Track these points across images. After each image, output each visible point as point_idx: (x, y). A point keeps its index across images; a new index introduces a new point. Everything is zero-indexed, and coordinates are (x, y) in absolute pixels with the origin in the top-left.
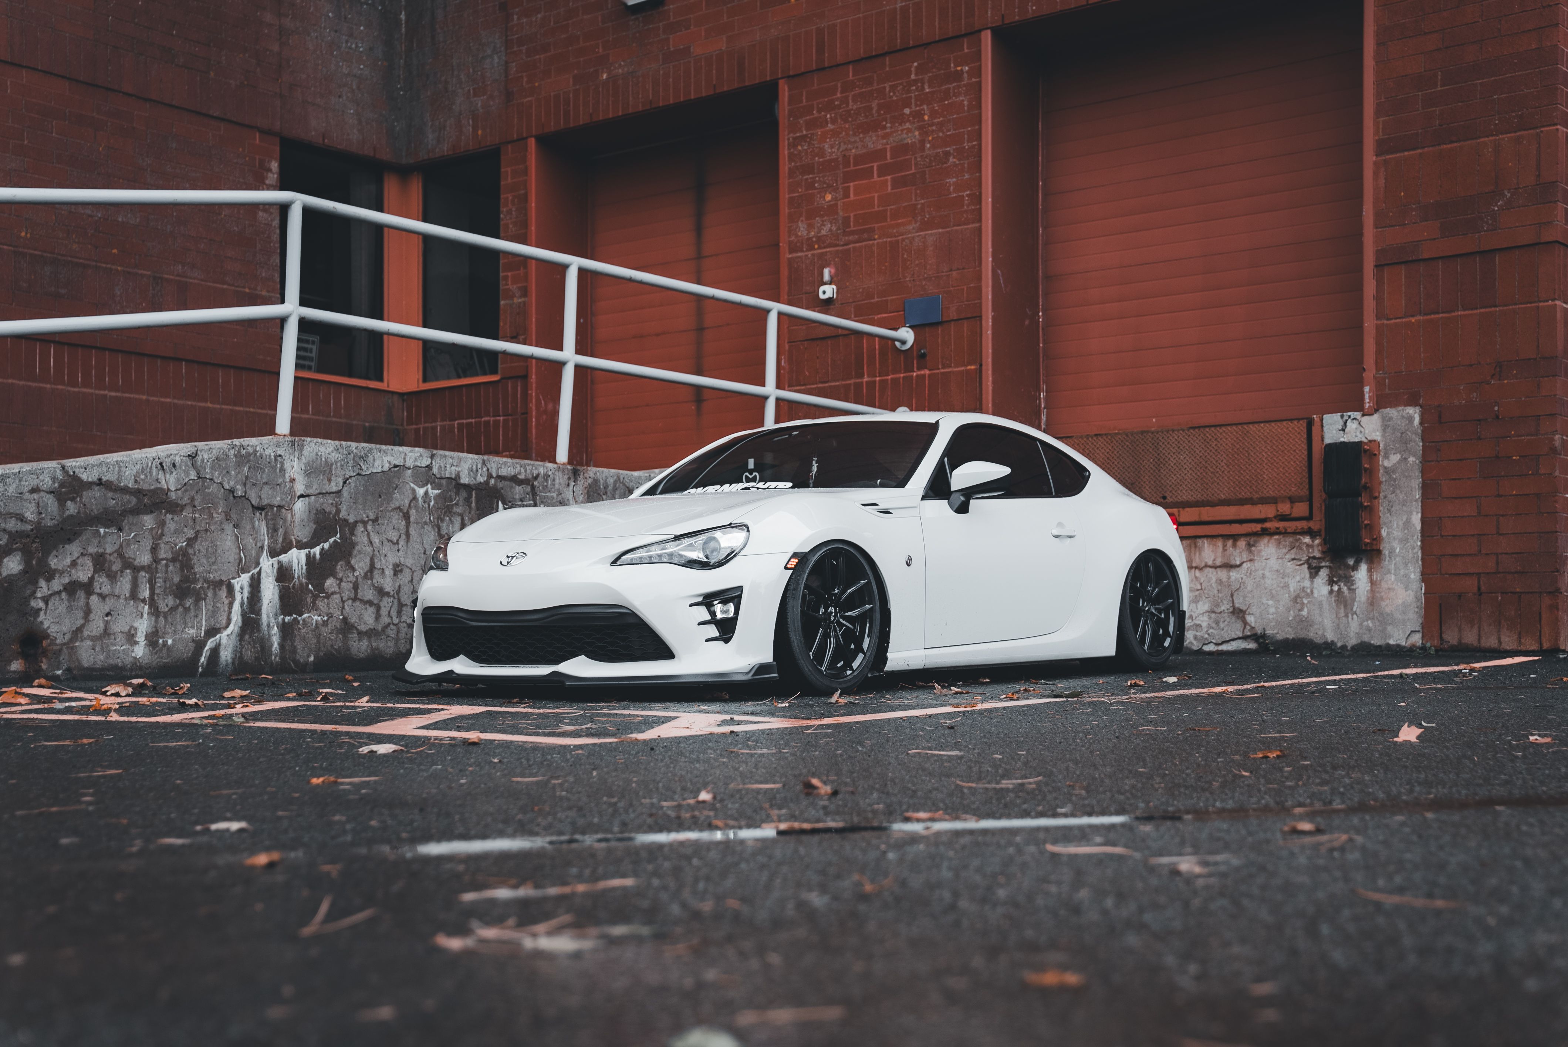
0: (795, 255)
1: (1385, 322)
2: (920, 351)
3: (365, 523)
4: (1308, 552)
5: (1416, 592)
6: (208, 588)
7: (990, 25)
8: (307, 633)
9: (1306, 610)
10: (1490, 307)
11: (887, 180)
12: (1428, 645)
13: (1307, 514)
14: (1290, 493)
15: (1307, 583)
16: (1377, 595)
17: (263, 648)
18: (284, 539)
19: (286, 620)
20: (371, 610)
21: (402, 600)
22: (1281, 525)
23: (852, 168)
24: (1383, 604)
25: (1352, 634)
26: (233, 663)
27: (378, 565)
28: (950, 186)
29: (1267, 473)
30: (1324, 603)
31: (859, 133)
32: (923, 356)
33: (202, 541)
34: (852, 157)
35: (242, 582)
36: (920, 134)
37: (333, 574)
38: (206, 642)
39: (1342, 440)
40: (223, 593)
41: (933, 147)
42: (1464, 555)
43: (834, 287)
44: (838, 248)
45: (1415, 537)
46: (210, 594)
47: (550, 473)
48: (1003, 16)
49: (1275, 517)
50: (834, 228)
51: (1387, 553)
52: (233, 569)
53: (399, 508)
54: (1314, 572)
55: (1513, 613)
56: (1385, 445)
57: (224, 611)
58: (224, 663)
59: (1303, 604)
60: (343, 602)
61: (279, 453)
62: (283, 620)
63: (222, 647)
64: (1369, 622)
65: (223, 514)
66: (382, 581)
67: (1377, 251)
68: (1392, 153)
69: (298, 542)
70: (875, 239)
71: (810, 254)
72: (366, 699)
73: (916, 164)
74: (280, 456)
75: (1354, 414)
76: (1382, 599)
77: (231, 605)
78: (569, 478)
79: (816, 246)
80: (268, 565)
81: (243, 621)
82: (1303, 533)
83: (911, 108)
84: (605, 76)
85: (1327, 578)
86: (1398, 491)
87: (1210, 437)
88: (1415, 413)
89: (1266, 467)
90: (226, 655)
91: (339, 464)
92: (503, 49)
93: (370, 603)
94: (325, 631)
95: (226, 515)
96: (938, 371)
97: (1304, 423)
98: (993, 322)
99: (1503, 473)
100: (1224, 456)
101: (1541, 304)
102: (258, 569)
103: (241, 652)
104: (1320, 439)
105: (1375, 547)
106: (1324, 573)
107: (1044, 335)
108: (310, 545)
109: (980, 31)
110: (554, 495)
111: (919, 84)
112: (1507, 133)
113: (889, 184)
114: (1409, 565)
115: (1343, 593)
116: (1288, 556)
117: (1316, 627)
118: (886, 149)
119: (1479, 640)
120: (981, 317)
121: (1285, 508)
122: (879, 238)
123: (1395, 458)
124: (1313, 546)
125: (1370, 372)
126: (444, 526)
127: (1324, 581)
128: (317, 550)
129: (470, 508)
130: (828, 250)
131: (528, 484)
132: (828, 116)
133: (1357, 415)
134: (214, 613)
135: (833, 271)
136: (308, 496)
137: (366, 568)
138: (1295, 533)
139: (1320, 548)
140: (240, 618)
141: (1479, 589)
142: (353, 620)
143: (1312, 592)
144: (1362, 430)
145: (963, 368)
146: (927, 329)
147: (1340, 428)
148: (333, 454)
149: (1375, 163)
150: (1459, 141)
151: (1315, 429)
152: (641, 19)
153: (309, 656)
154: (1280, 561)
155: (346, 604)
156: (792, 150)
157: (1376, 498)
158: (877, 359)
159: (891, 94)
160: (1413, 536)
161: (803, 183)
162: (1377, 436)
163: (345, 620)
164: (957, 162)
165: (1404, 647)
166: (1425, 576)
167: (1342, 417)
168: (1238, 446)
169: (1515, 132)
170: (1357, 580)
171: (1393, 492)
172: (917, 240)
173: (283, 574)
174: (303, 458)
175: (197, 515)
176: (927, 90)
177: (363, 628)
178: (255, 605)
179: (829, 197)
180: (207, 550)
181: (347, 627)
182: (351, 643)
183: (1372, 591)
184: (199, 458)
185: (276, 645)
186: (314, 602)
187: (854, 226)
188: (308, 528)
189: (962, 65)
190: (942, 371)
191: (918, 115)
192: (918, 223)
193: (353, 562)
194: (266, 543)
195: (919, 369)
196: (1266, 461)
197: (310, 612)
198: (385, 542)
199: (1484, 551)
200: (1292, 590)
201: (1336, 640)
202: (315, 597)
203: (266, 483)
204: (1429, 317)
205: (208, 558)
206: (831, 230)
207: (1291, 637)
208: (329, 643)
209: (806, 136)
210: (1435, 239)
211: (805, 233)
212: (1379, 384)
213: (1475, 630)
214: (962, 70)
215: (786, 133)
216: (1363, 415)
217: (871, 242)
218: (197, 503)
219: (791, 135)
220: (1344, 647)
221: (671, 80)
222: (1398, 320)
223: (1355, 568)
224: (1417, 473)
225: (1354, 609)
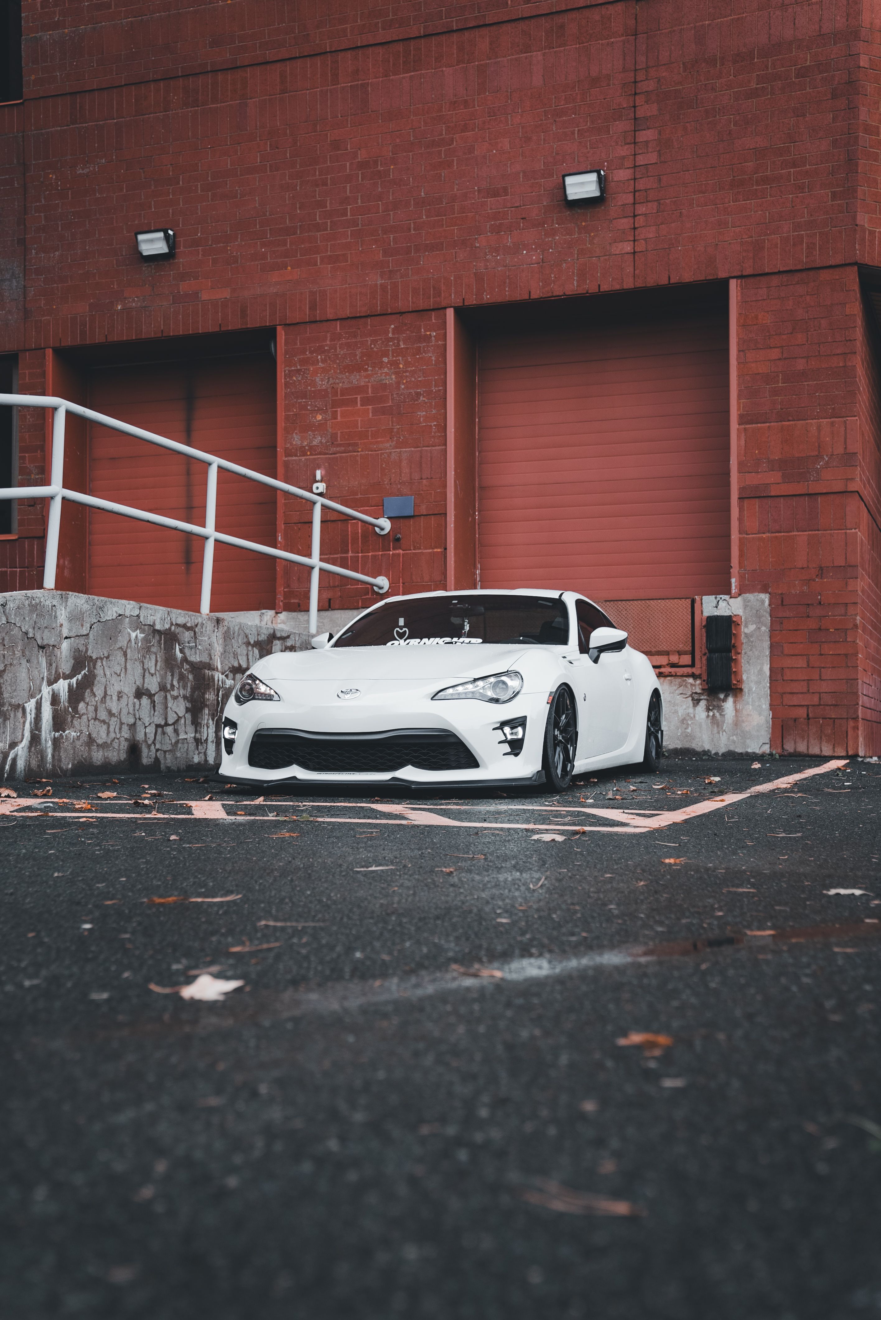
0: (290, 458)
1: (745, 536)
2: (396, 536)
3: (102, 659)
4: (692, 689)
5: (766, 717)
6: (11, 709)
7: (453, 305)
8: (68, 746)
9: (690, 728)
10: (815, 531)
11: (368, 409)
12: (774, 752)
13: (690, 663)
14: (679, 649)
15: (691, 710)
16: (740, 719)
17: (42, 757)
18: (56, 671)
19: (56, 736)
20: (105, 727)
21: (122, 719)
22: (673, 670)
23: (339, 397)
24: (744, 725)
25: (722, 745)
26: (25, 770)
27: (108, 693)
28: (420, 417)
29: (662, 634)
30: (703, 724)
31: (346, 372)
32: (398, 540)
33: (8, 673)
34: (339, 389)
35: (30, 706)
36: (396, 378)
37: (83, 699)
38: (9, 753)
39: (716, 614)
40: (20, 714)
41: (407, 388)
42: (798, 693)
43: (325, 485)
44: (327, 456)
45: (766, 681)
46: (12, 715)
47: (204, 622)
48: (464, 299)
49: (667, 665)
50: (324, 441)
51: (747, 690)
52: (26, 695)
53: (121, 648)
54: (696, 702)
55: (830, 731)
56: (745, 618)
57: (20, 728)
58: (19, 770)
59: (688, 724)
60: (89, 721)
61: (54, 603)
62: (54, 735)
63: (18, 757)
64: (734, 737)
65: (21, 651)
66: (110, 704)
67: (740, 488)
68: (750, 424)
69: (64, 674)
70: (358, 452)
71: (303, 458)
72: (262, 798)
73: (392, 399)
74: (55, 606)
75: (724, 597)
76: (743, 721)
77: (24, 723)
78: (215, 626)
79: (309, 453)
80: (46, 692)
81: (31, 737)
82: (688, 676)
83: (388, 358)
84: (119, 308)
85: (705, 707)
86: (754, 650)
87: (622, 608)
88: (765, 597)
89: (662, 630)
90: (21, 764)
91: (88, 613)
92: (21, 275)
93: (104, 722)
94: (78, 743)
95: (23, 652)
96: (410, 551)
97: (689, 601)
98: (455, 518)
99: (823, 640)
100: (632, 621)
101: (848, 531)
102: (40, 695)
103: (29, 761)
104: (700, 612)
105: (739, 687)
106: (703, 704)
107: (479, 528)
108: (70, 676)
109: (445, 308)
110: (206, 638)
111: (396, 341)
112: (825, 419)
113: (370, 411)
114: (762, 699)
115: (716, 717)
116: (678, 692)
117: (697, 740)
118: (367, 386)
119: (808, 749)
120: (446, 514)
121: (674, 659)
122: (362, 451)
123: (752, 627)
124: (697, 686)
125: (735, 570)
126: (146, 661)
127: (703, 709)
128: (74, 680)
129: (161, 648)
130: (319, 456)
131: (192, 630)
132: (319, 357)
133: (727, 597)
134: (14, 731)
135: (323, 473)
136: (70, 638)
137: (102, 695)
138: (682, 676)
139: (700, 687)
140: (29, 733)
141: (808, 715)
142: (94, 735)
143: (694, 716)
144: (730, 607)
145: (431, 550)
146: (401, 520)
147: (715, 606)
148: (85, 605)
149: (738, 429)
150: (794, 420)
151: (697, 605)
152: (153, 267)
153: (68, 764)
154: (672, 695)
155: (90, 723)
156: (288, 380)
157: (739, 653)
158: (360, 540)
159: (373, 346)
160: (764, 680)
161: (297, 406)
162: (740, 612)
163: (90, 734)
164: (426, 401)
165: (758, 754)
166: (772, 707)
167: (716, 598)
168: (642, 615)
169: (830, 418)
170: (726, 709)
171: (751, 650)
172: (393, 454)
173: (55, 700)
174: (68, 607)
175: (6, 652)
176: (402, 346)
177: (100, 741)
178: (38, 723)
179: (319, 417)
180: (11, 679)
181: (91, 741)
182: (93, 753)
183: (736, 716)
184: (8, 607)
185: (50, 756)
186: (72, 722)
187: (341, 440)
188: (69, 663)
189: (430, 331)
190: (414, 551)
191: (395, 364)
192: (394, 443)
193: (94, 690)
194: (46, 675)
195: (394, 549)
196: (662, 626)
197: (70, 729)
198: (113, 675)
199: (811, 691)
200: (680, 714)
201: (711, 749)
202: (73, 717)
203: (46, 627)
204: (774, 535)
205: (11, 687)
206: (321, 442)
207: (679, 747)
208: (80, 753)
209: (300, 370)
210: (778, 483)
211: (299, 442)
212: (741, 578)
213: (805, 743)
214: (430, 334)
215: (283, 366)
216: (731, 598)
217: (355, 454)
218: (6, 643)
219: (287, 368)
220: (716, 754)
221: (181, 317)
222: (754, 536)
223: (724, 700)
224: (768, 638)
225: (724, 728)
